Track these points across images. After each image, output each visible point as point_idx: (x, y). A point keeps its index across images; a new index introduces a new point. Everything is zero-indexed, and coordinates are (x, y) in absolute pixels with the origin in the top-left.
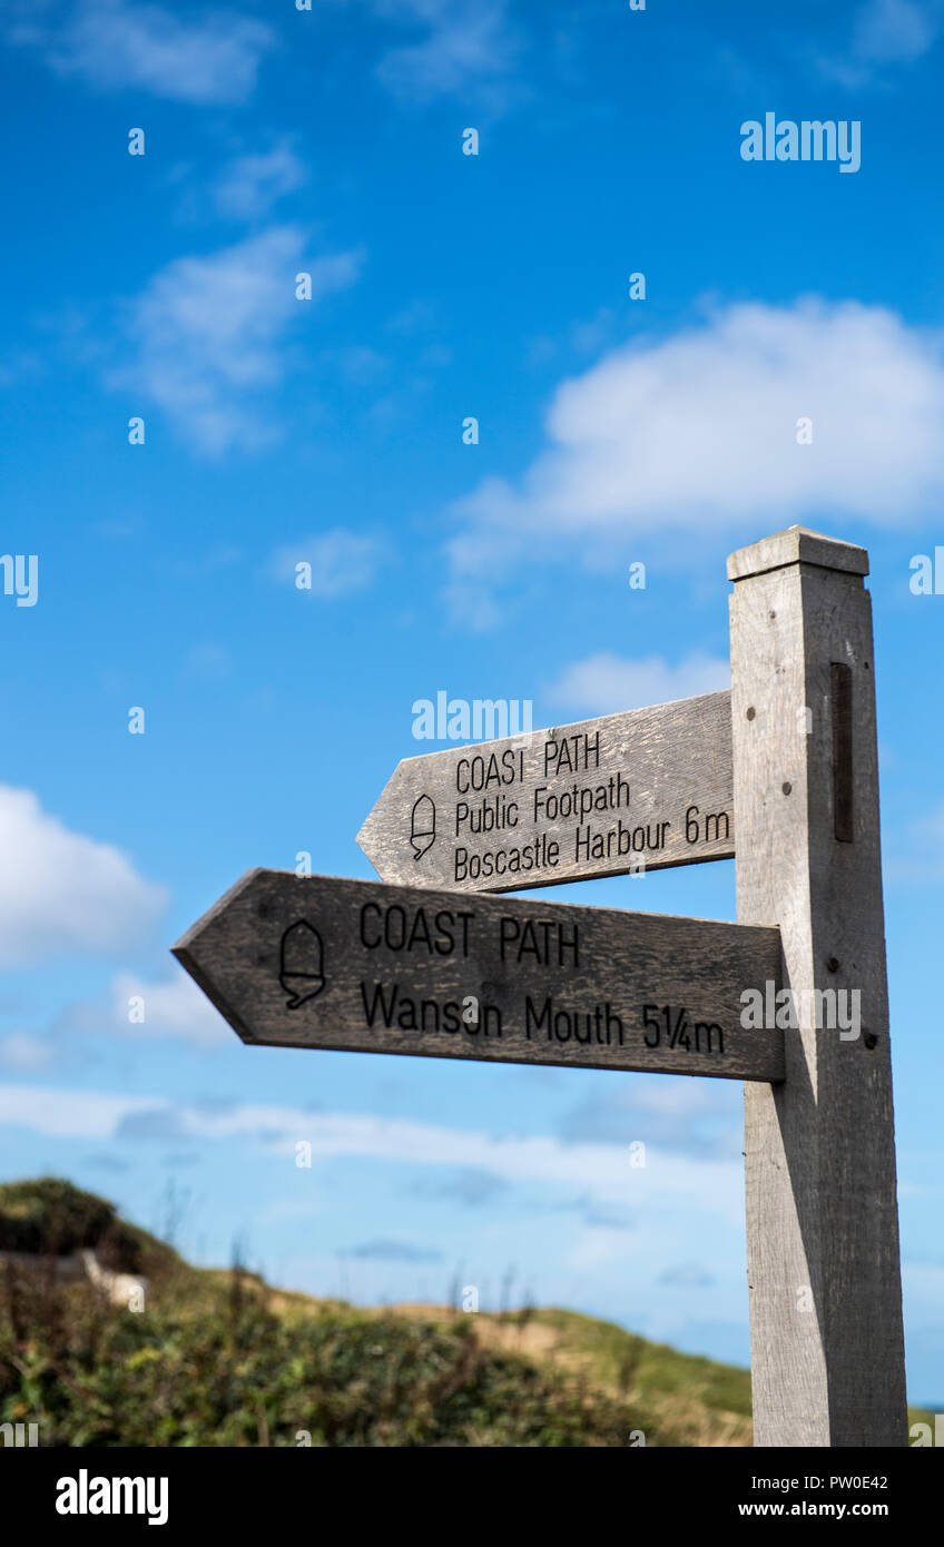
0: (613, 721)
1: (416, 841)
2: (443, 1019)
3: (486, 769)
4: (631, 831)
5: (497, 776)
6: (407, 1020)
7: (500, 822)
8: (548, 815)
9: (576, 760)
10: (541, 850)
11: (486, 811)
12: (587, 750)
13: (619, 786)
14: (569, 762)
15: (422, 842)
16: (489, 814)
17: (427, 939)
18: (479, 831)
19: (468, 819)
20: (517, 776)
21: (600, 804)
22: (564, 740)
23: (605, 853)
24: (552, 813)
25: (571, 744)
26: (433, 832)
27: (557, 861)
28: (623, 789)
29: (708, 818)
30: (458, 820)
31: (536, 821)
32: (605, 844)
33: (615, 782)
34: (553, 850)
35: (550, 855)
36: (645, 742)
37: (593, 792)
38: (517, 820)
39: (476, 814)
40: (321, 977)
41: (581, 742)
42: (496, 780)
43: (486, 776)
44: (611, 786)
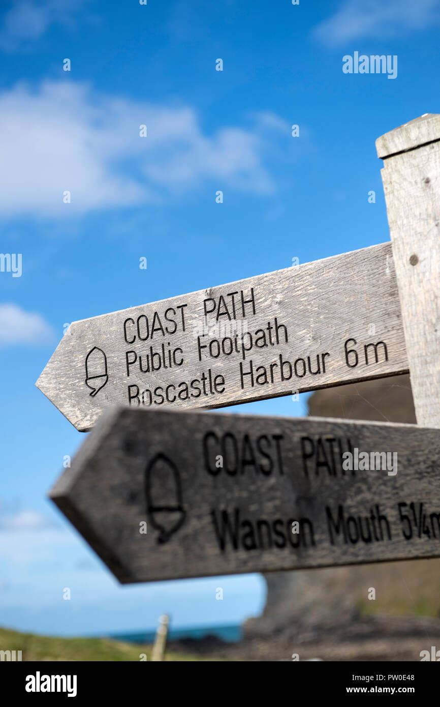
0: (265, 279)
1: (90, 382)
2: (275, 537)
3: (150, 324)
4: (292, 362)
5: (161, 329)
6: (249, 542)
7: (167, 363)
8: (211, 355)
9: (234, 311)
10: (207, 381)
11: (153, 355)
12: (244, 302)
13: (277, 328)
14: (227, 313)
15: (97, 383)
16: (156, 358)
17: (253, 462)
18: (148, 370)
19: (137, 363)
20: (180, 327)
21: (260, 343)
22: (221, 297)
23: (269, 380)
24: (215, 352)
25: (228, 300)
26: (106, 375)
27: (224, 389)
28: (281, 331)
29: (366, 347)
30: (128, 364)
31: (200, 359)
32: (268, 373)
33: (273, 325)
34: (219, 381)
35: (216, 385)
36: (299, 292)
37: (253, 334)
38: (182, 360)
39: (144, 359)
40: (180, 509)
41: (237, 297)
42: (160, 331)
43: (150, 329)
44: (269, 328)
